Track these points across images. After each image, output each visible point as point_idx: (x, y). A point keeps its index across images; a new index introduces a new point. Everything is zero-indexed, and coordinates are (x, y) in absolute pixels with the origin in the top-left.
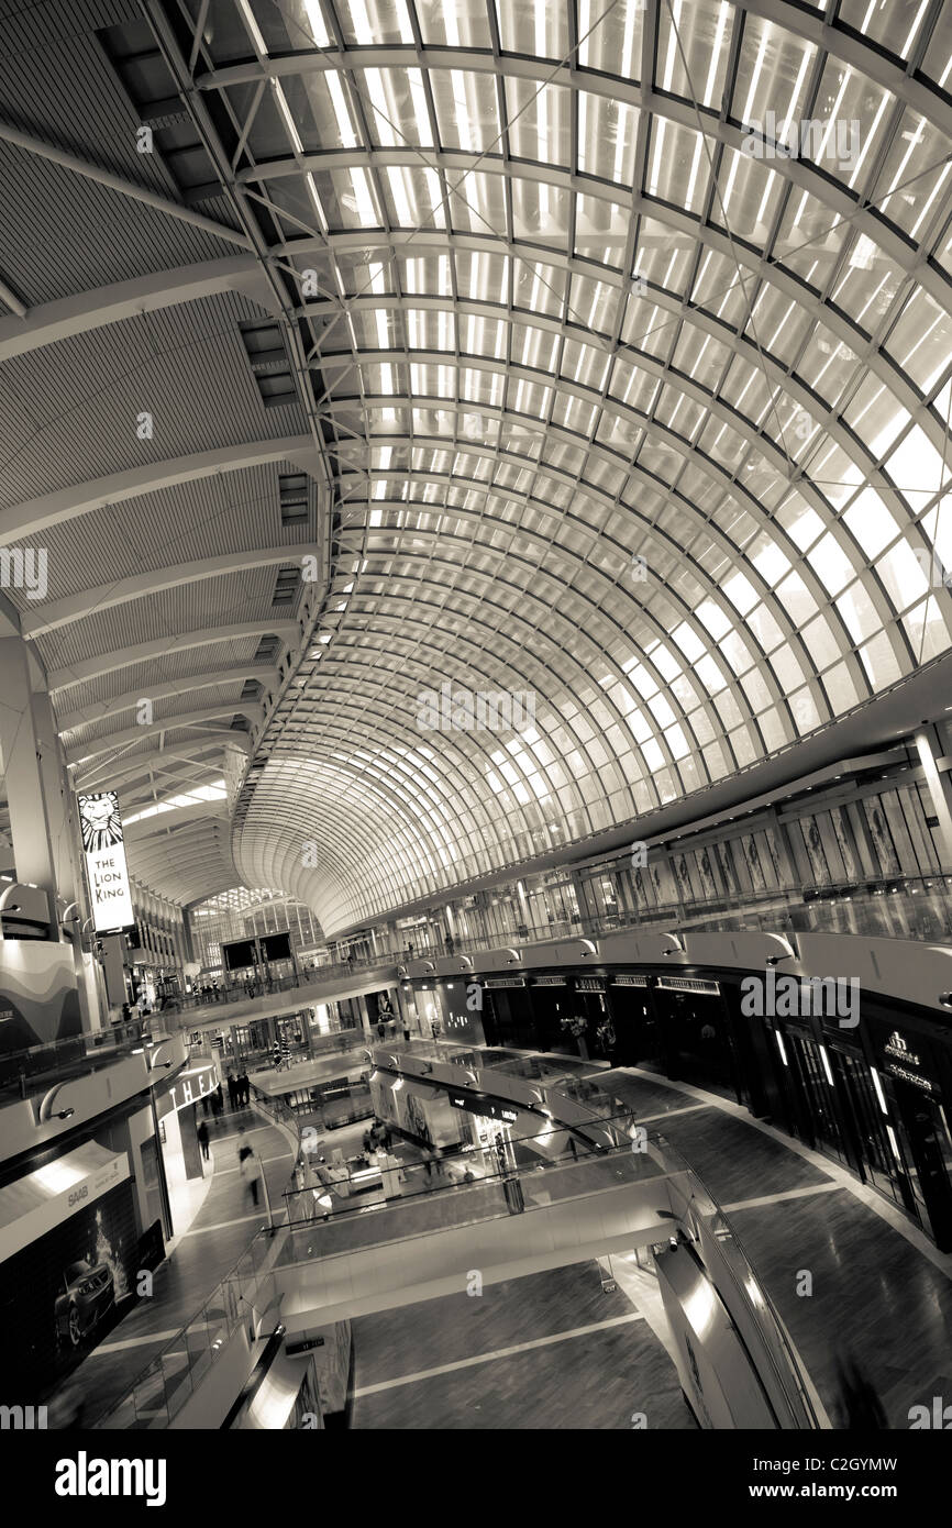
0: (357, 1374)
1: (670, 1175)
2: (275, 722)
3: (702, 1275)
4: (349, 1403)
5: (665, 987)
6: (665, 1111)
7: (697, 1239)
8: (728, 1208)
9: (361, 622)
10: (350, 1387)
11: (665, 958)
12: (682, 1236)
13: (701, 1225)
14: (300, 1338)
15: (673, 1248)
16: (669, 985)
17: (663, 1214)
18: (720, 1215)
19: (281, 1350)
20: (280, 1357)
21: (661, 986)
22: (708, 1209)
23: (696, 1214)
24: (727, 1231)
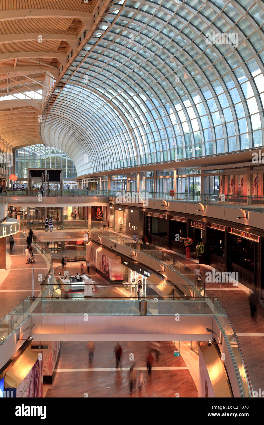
0: (60, 363)
1: (216, 315)
2: (63, 78)
3: (220, 358)
4: (54, 373)
5: (233, 233)
6: (219, 287)
7: (221, 344)
8: (238, 334)
9: (105, 43)
10: (56, 367)
11: (237, 220)
12: (214, 341)
13: (224, 338)
14: (38, 344)
15: (210, 345)
16: (236, 232)
17: (208, 330)
18: (234, 336)
19: (29, 347)
20: (28, 349)
21: (231, 232)
22: (229, 332)
23: (224, 333)
24: (237, 343)
